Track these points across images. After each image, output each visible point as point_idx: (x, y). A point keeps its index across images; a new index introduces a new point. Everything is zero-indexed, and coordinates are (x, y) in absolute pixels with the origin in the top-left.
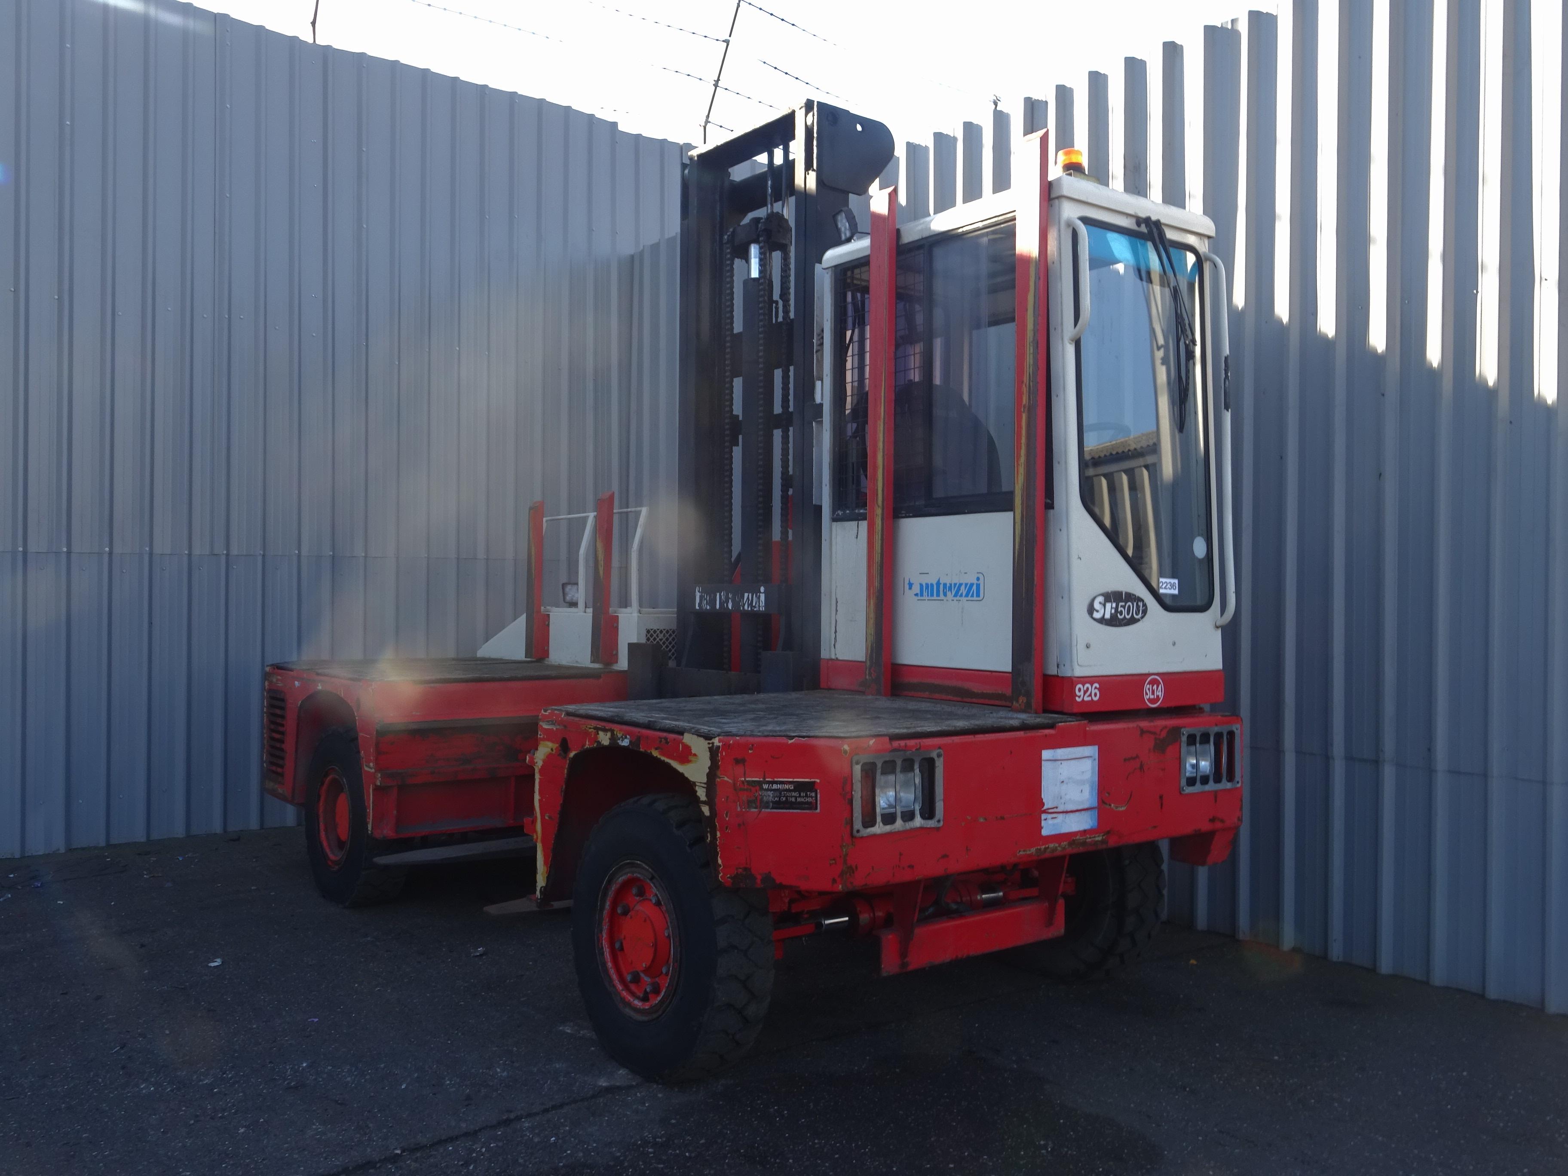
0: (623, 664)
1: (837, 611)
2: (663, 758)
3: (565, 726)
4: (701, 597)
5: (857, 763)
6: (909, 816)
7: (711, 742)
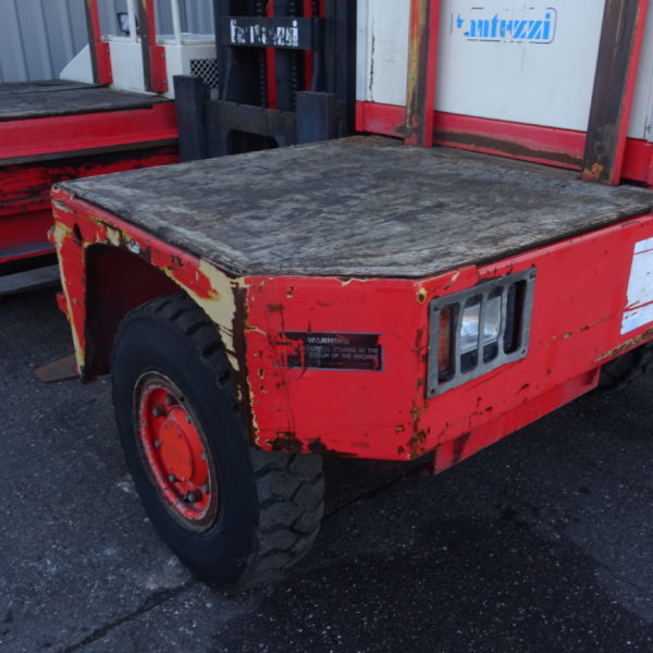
0: (171, 94)
1: (373, 50)
2: (178, 282)
3: (75, 211)
4: (236, 30)
5: (436, 309)
6: (491, 352)
7: (234, 281)
